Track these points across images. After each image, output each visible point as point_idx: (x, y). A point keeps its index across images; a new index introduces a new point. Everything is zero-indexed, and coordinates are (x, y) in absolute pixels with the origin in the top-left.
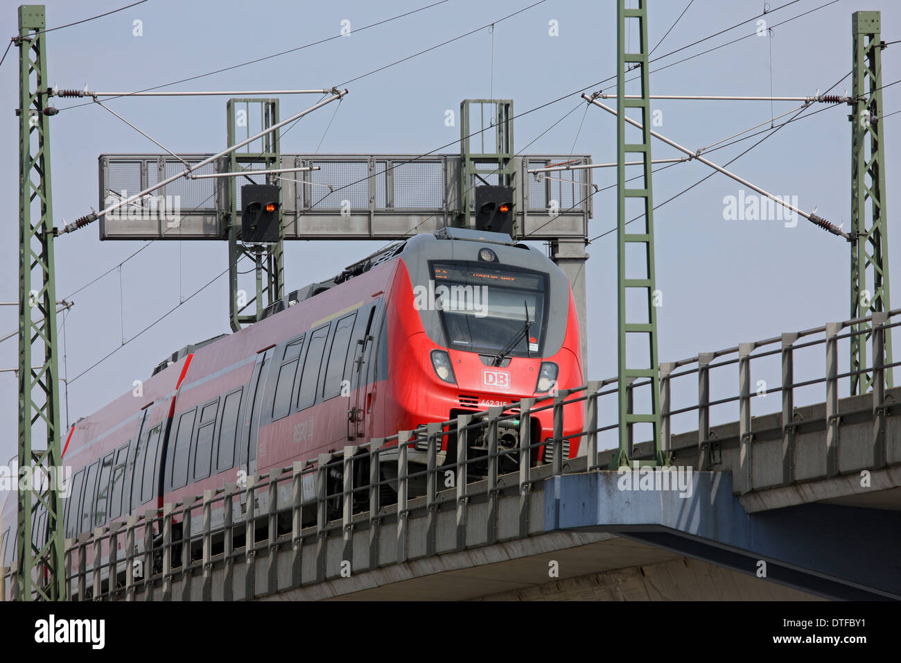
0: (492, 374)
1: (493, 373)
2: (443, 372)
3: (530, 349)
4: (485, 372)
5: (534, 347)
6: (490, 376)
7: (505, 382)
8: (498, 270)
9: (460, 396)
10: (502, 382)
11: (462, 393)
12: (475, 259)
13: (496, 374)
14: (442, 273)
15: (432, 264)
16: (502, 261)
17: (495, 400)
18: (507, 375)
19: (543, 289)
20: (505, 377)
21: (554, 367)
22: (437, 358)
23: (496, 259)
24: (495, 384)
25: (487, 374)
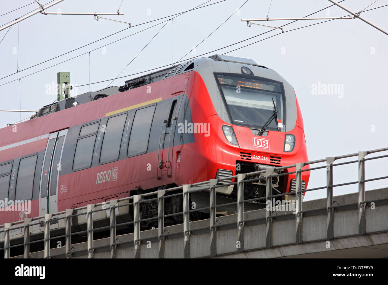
0: (258, 140)
1: (260, 140)
2: (229, 138)
3: (279, 126)
4: (255, 139)
5: (280, 125)
6: (258, 142)
7: (266, 146)
8: (254, 79)
9: (241, 153)
10: (264, 145)
11: (242, 151)
12: (240, 72)
13: (261, 140)
14: (222, 81)
15: (216, 75)
16: (256, 74)
17: (261, 156)
18: (267, 141)
19: (281, 91)
20: (266, 142)
21: (292, 137)
22: (225, 130)
23: (252, 73)
24: (261, 146)
25: (256, 140)
